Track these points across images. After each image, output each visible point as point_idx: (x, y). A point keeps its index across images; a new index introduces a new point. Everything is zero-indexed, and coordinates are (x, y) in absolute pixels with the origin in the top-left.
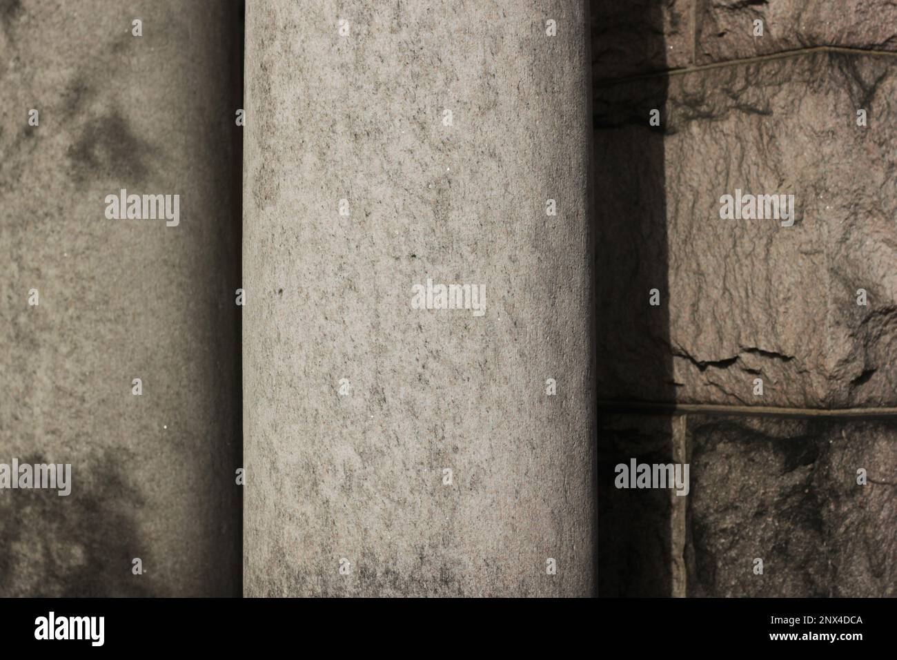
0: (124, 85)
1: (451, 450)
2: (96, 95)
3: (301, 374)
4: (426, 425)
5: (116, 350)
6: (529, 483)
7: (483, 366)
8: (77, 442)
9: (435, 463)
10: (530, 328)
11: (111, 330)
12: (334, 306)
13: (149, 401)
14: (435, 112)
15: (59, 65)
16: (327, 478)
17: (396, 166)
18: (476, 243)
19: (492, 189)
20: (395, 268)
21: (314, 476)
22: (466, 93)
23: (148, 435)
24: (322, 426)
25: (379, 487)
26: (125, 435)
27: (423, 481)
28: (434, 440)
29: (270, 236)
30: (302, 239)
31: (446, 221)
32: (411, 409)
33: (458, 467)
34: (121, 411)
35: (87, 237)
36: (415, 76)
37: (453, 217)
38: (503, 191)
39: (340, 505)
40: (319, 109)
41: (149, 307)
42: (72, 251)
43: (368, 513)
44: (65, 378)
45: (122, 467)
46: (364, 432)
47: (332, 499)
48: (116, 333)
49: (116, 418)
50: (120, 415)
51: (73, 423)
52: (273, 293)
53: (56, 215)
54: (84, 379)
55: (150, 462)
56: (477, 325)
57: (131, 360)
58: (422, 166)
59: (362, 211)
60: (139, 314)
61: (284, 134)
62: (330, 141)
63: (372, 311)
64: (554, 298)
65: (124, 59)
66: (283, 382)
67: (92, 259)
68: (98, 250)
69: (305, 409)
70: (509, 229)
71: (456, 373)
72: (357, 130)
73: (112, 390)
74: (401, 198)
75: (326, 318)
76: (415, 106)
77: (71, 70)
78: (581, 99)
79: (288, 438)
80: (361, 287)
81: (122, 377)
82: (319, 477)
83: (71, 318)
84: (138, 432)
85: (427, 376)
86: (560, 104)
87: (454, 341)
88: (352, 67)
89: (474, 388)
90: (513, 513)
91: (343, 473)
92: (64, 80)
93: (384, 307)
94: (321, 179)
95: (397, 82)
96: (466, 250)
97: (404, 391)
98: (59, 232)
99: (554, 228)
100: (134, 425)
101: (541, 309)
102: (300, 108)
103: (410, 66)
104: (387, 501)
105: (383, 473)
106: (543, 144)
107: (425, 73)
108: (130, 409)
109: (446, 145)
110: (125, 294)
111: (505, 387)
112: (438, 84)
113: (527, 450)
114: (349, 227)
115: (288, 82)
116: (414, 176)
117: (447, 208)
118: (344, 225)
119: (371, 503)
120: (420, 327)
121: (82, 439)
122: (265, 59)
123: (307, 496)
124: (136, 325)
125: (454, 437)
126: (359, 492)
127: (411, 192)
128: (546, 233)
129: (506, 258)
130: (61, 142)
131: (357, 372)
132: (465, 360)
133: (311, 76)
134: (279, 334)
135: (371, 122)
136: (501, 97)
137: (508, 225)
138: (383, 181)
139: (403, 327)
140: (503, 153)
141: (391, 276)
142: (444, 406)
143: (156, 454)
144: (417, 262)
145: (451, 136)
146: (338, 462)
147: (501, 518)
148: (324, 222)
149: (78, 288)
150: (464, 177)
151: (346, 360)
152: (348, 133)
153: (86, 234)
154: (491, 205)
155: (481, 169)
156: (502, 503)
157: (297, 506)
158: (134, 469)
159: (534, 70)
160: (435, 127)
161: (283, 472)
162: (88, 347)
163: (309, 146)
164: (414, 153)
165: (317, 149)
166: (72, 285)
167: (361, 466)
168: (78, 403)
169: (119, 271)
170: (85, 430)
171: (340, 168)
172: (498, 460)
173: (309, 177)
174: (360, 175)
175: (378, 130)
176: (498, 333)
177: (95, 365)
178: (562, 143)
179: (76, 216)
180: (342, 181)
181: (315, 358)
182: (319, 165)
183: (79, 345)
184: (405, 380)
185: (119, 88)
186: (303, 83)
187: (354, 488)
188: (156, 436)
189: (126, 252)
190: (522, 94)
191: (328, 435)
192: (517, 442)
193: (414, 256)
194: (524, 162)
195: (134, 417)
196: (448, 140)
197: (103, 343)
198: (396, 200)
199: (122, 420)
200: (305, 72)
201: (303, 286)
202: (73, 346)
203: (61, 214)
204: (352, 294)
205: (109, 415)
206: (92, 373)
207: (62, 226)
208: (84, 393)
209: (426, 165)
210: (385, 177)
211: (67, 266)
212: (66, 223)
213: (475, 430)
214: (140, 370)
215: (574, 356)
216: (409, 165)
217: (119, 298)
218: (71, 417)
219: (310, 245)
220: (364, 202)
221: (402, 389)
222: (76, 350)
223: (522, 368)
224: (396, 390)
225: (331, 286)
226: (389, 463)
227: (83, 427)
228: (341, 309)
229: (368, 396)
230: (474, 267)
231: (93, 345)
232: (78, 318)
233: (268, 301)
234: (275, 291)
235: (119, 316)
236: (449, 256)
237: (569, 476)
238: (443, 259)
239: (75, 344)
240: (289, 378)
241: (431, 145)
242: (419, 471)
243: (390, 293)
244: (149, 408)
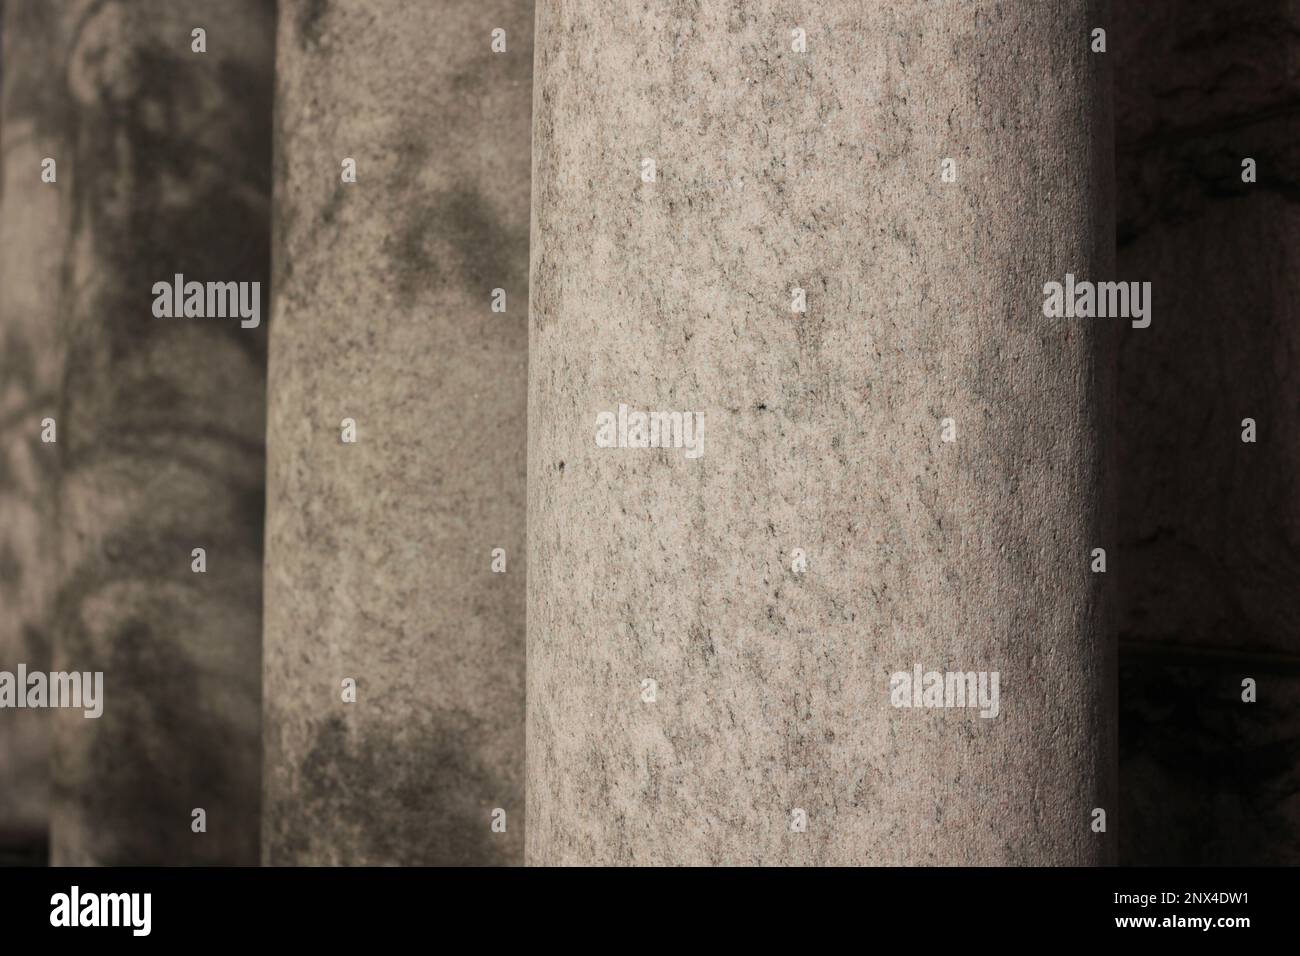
0: (470, 141)
1: (821, 737)
2: (427, 156)
3: (587, 602)
4: (780, 694)
5: (453, 556)
6: (964, 796)
7: (880, 596)
8: (391, 699)
9: (794, 759)
10: (967, 530)
11: (444, 525)
12: (635, 490)
13: (503, 638)
14: (801, 163)
15: (372, 110)
16: (622, 778)
17: (734, 256)
18: (869, 386)
19: (898, 294)
20: (731, 428)
21: (603, 773)
22: (855, 130)
23: (502, 691)
24: (616, 691)
25: (702, 797)
26: (466, 690)
27: (774, 788)
28: (793, 719)
29: (550, 374)
30: (591, 379)
31: (817, 348)
32: (756, 667)
33: (833, 767)
34: (460, 652)
35: (409, 379)
36: (769, 103)
37: (830, 340)
38: (919, 296)
39: (641, 824)
40: (617, 162)
41: (505, 489)
42: (387, 400)
43: (684, 839)
44: (375, 599)
45: (460, 741)
46: (679, 703)
47: (630, 813)
48: (453, 529)
49: (452, 663)
50: (458, 659)
51: (384, 669)
52: (552, 468)
53: (365, 344)
54: (404, 600)
55: (505, 734)
56: (869, 525)
57: (476, 572)
58: (777, 255)
59: (680, 331)
60: (490, 500)
61: (569, 205)
62: (632, 214)
63: (694, 499)
64: (1017, 479)
65: (471, 101)
66: (564, 617)
67: (417, 414)
68: (426, 400)
69: (592, 662)
70: (930, 362)
71: (833, 606)
72: (673, 196)
73: (445, 619)
74: (743, 310)
75: (624, 511)
76: (766, 153)
77: (389, 118)
78: (1077, 139)
79: (569, 708)
80: (677, 460)
81: (461, 599)
82: (609, 775)
83: (385, 505)
84: (486, 685)
85: (782, 610)
86: (1031, 147)
87: (830, 551)
88: (666, 90)
89: (863, 633)
90: (931, 846)
91: (645, 771)
92: (379, 134)
93: (712, 492)
94: (618, 279)
95: (738, 115)
96: (851, 397)
97: (744, 634)
98: (368, 371)
99: (1017, 360)
100: (479, 675)
101: (989, 499)
102: (591, 162)
103: (759, 87)
104: (714, 821)
105: (707, 772)
106: (995, 216)
107: (783, 97)
108: (473, 648)
109: (819, 221)
110: (467, 469)
111: (919, 632)
112: (806, 115)
113: (960, 740)
114: (659, 357)
115: (575, 119)
116: (765, 272)
117: (820, 326)
118: (652, 355)
119: (688, 822)
120: (771, 527)
121: (399, 695)
122: (547, 82)
123: (593, 806)
124: (485, 518)
125: (827, 715)
126: (669, 804)
127: (759, 298)
128: (1001, 370)
129: (924, 411)
130: (374, 231)
131: (668, 602)
132: (847, 585)
133: (607, 107)
134: (559, 537)
135: (695, 182)
136: (917, 138)
137: (928, 355)
138: (713, 282)
139: (743, 527)
140: (919, 233)
141: (725, 441)
142: (810, 661)
143: (514, 721)
144: (767, 418)
145: (828, 204)
146: (638, 752)
147: (909, 855)
148: (622, 349)
149: (396, 459)
150: (850, 272)
151: (653, 581)
152: (660, 201)
153: (408, 374)
154: (897, 320)
155: (880, 259)
156: (911, 829)
157: (580, 823)
158: (478, 744)
159: (980, 89)
160: (800, 188)
161: (561, 765)
162: (410, 551)
163: (603, 224)
164: (765, 233)
165: (614, 229)
166: (386, 454)
167: (673, 759)
168: (393, 638)
169: (459, 432)
170: (402, 681)
171: (646, 260)
172: (904, 757)
173: (602, 275)
174: (678, 271)
175: (707, 194)
176: (907, 537)
177: (421, 579)
178: (1035, 215)
179: (394, 346)
180: (650, 282)
181: (607, 576)
182: (616, 256)
183: (396, 547)
184: (745, 617)
185: (462, 145)
186: (595, 120)
187: (662, 797)
188: (512, 691)
189: (471, 403)
190: (957, 132)
191: (625, 707)
192: (941, 726)
193: (763, 407)
194: (959, 245)
195: (478, 661)
196: (824, 210)
197: (432, 544)
198: (735, 313)
199: (460, 667)
200: (598, 102)
201: (591, 456)
202: (388, 550)
203: (371, 343)
204: (663, 471)
205: (441, 658)
206: (415, 591)
207: (373, 362)
208: (403, 622)
209: (785, 253)
210: (717, 275)
211: (380, 425)
212: (379, 357)
213: (864, 705)
214: (490, 588)
215: (1057, 578)
216: (756, 253)
217: (459, 475)
218: (382, 661)
219: (601, 388)
220: (683, 316)
221: (741, 631)
222: (391, 557)
223: (950, 600)
224: (730, 633)
225: (630, 457)
226: (718, 756)
227: (400, 676)
228: (646, 496)
229: (685, 641)
230: (865, 427)
231: (417, 548)
232: (396, 505)
233: (546, 481)
234: (554, 465)
235: (458, 503)
236: (821, 408)
237: (1042, 785)
238: (812, 413)
239: (390, 546)
240: (571, 609)
241: (794, 218)
242: (767, 771)
243: (722, 469)
244: (504, 648)
